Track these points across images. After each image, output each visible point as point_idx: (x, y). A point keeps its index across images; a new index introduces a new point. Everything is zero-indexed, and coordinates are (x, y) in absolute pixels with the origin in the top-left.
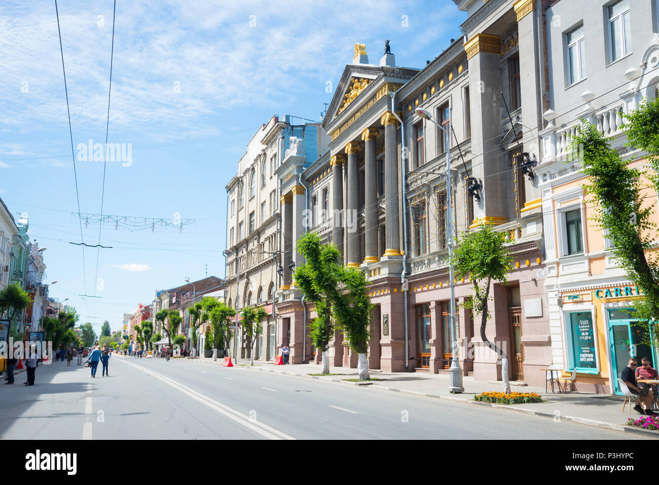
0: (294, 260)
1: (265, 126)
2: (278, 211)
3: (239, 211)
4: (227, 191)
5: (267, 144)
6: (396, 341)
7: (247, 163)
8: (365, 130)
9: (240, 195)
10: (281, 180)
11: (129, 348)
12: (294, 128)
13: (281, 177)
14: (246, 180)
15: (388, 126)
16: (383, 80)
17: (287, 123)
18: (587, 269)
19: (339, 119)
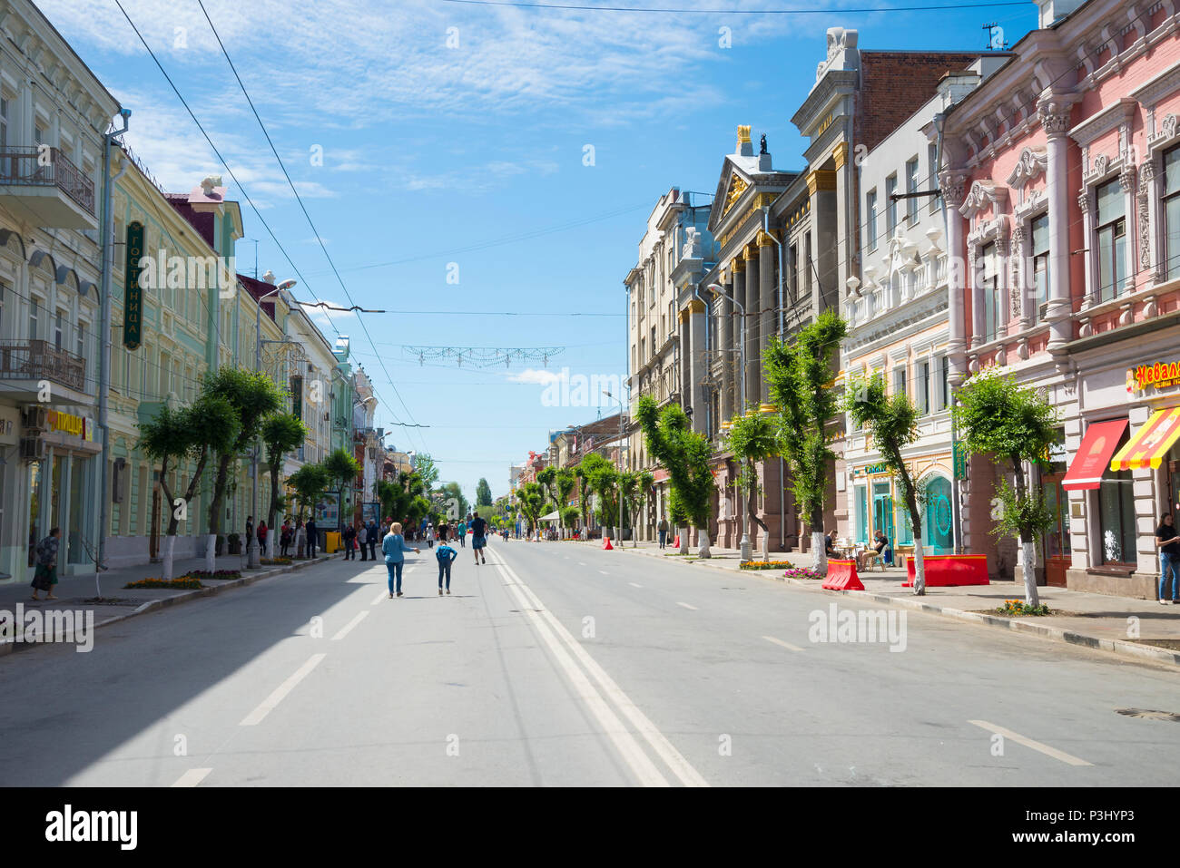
0: (692, 406)
1: (665, 197)
2: (676, 334)
3: (640, 321)
4: (627, 288)
5: (665, 230)
6: (770, 516)
7: (647, 251)
8: (745, 247)
9: (641, 296)
10: (679, 289)
11: (516, 526)
12: (696, 210)
13: (678, 284)
14: (647, 274)
15: (763, 248)
16: (754, 191)
17: (686, 204)
18: (864, 446)
19: (726, 222)
